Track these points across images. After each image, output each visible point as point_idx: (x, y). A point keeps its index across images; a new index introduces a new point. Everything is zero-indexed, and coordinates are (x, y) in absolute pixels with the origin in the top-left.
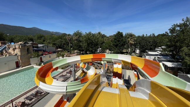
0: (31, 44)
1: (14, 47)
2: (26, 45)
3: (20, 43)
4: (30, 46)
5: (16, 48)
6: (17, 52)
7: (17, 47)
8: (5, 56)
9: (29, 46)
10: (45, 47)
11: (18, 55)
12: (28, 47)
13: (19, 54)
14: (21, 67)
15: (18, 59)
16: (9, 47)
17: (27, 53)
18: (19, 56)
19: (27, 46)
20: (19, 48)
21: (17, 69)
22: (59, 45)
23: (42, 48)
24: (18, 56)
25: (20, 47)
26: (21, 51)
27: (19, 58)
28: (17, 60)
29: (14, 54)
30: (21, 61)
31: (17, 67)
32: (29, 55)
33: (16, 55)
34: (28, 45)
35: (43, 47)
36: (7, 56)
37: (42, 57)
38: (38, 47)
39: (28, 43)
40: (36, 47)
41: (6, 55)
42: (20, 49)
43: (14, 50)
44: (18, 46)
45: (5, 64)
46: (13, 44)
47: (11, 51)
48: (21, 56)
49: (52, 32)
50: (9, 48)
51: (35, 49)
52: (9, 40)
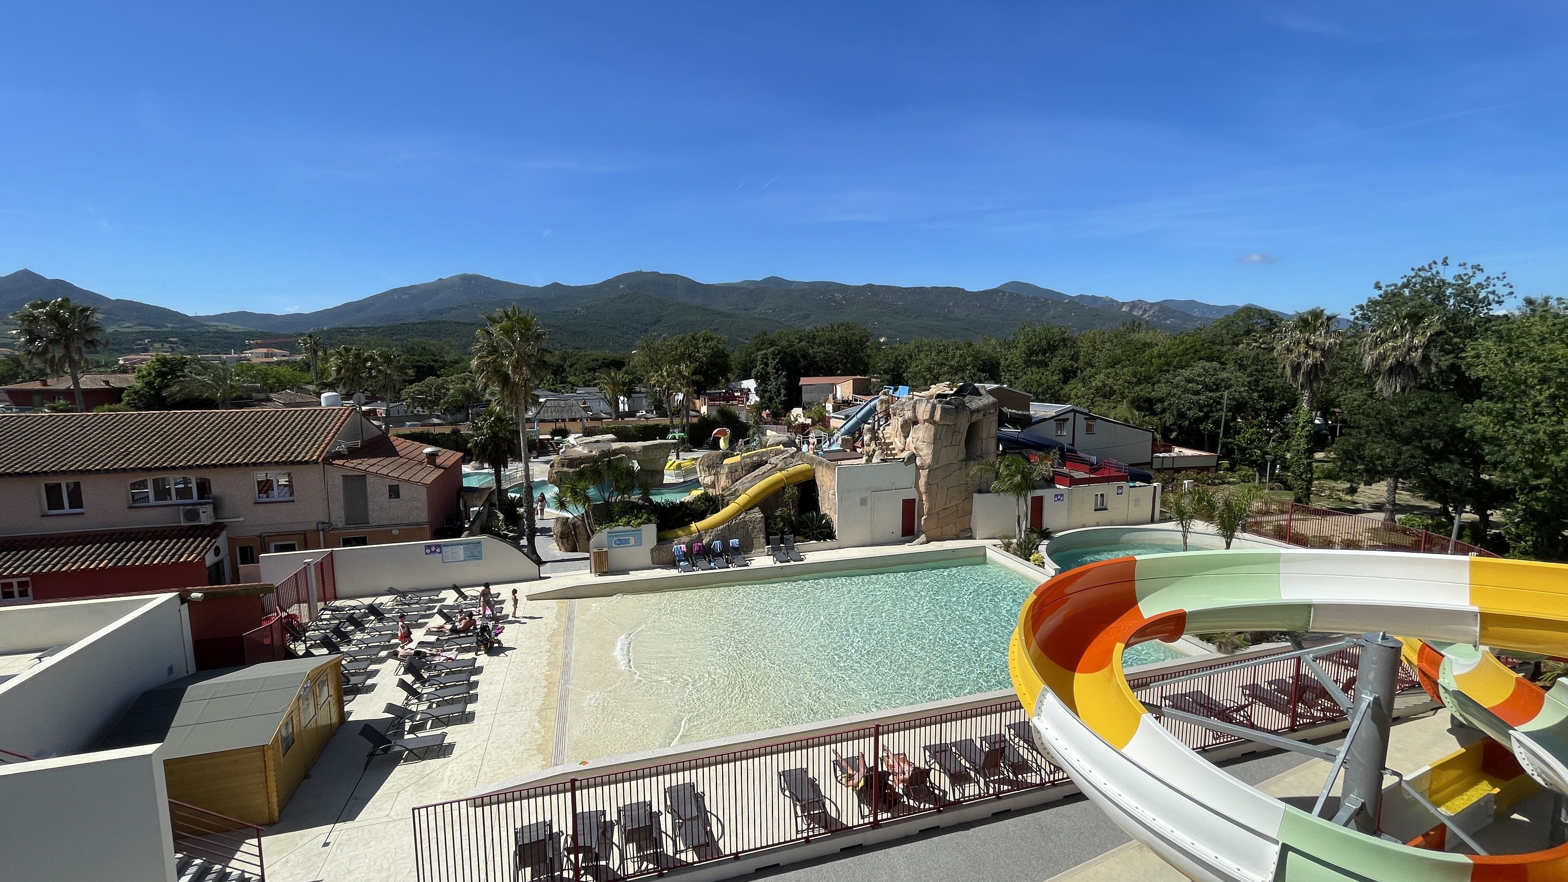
0: (992, 399)
1: (908, 414)
2: (963, 404)
3: (936, 389)
4: (984, 410)
5: (915, 422)
6: (920, 444)
7: (923, 411)
8: (865, 458)
9: (978, 410)
10: (1070, 423)
11: (918, 462)
12: (976, 417)
13: (926, 455)
14: (923, 538)
15: (917, 486)
16: (887, 409)
17: (962, 456)
18: (922, 467)
19: (972, 412)
20: (931, 420)
21: (902, 543)
22: (1182, 415)
23: (1048, 432)
24: (918, 468)
25: (937, 416)
26: (937, 441)
27: (922, 482)
28: (911, 494)
29: (905, 455)
30: (930, 500)
31: (904, 534)
32: (974, 469)
33: (912, 458)
34: (975, 403)
35: (1060, 420)
36: (875, 460)
37: (1047, 494)
38: (1025, 422)
39: (976, 393)
40: (1015, 421)
41: (870, 457)
42: (932, 427)
43: (908, 426)
44: (929, 406)
45: (863, 502)
46: (903, 392)
47: (891, 432)
48: (932, 470)
49: (1134, 305)
50: (887, 417)
51: (1010, 430)
52: (886, 372)
